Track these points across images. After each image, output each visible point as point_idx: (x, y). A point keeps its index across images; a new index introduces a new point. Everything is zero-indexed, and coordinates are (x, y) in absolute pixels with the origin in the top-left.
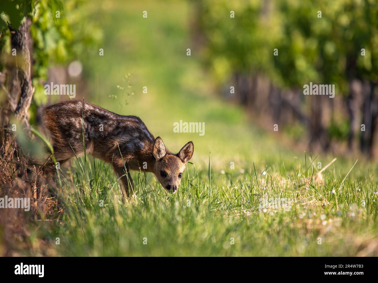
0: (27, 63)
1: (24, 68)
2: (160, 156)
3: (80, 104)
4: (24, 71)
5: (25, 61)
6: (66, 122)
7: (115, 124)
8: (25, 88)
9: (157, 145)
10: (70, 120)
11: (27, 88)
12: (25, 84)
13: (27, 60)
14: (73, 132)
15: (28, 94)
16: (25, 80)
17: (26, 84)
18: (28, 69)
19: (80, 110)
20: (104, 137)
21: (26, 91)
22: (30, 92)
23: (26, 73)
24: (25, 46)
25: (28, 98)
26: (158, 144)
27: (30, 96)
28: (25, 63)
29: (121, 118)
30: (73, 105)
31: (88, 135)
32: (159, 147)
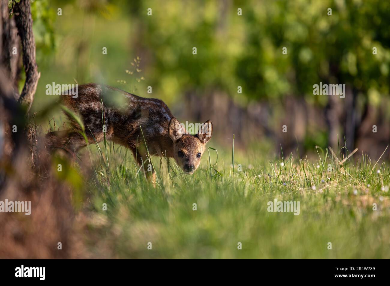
0: (32, 47)
1: (29, 51)
2: (177, 138)
3: (99, 88)
4: (30, 54)
5: (29, 44)
6: (85, 107)
7: (136, 107)
8: (30, 73)
9: (172, 126)
10: (89, 105)
11: (32, 73)
12: (30, 68)
13: (31, 44)
14: (92, 118)
15: (33, 80)
16: (31, 64)
17: (32, 68)
18: (33, 53)
19: (99, 94)
20: (124, 120)
21: (32, 76)
22: (36, 77)
23: (31, 57)
24: (30, 29)
25: (34, 83)
26: (174, 124)
27: (36, 82)
28: (29, 47)
29: (142, 101)
30: (92, 89)
31: (108, 120)
32: (175, 128)
